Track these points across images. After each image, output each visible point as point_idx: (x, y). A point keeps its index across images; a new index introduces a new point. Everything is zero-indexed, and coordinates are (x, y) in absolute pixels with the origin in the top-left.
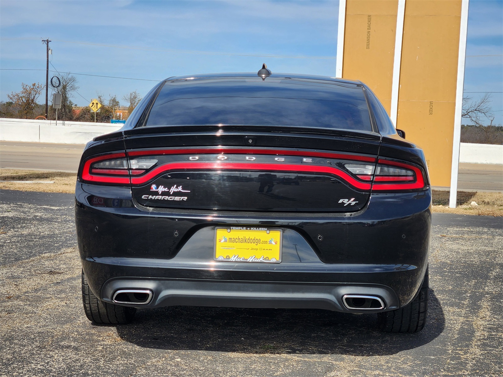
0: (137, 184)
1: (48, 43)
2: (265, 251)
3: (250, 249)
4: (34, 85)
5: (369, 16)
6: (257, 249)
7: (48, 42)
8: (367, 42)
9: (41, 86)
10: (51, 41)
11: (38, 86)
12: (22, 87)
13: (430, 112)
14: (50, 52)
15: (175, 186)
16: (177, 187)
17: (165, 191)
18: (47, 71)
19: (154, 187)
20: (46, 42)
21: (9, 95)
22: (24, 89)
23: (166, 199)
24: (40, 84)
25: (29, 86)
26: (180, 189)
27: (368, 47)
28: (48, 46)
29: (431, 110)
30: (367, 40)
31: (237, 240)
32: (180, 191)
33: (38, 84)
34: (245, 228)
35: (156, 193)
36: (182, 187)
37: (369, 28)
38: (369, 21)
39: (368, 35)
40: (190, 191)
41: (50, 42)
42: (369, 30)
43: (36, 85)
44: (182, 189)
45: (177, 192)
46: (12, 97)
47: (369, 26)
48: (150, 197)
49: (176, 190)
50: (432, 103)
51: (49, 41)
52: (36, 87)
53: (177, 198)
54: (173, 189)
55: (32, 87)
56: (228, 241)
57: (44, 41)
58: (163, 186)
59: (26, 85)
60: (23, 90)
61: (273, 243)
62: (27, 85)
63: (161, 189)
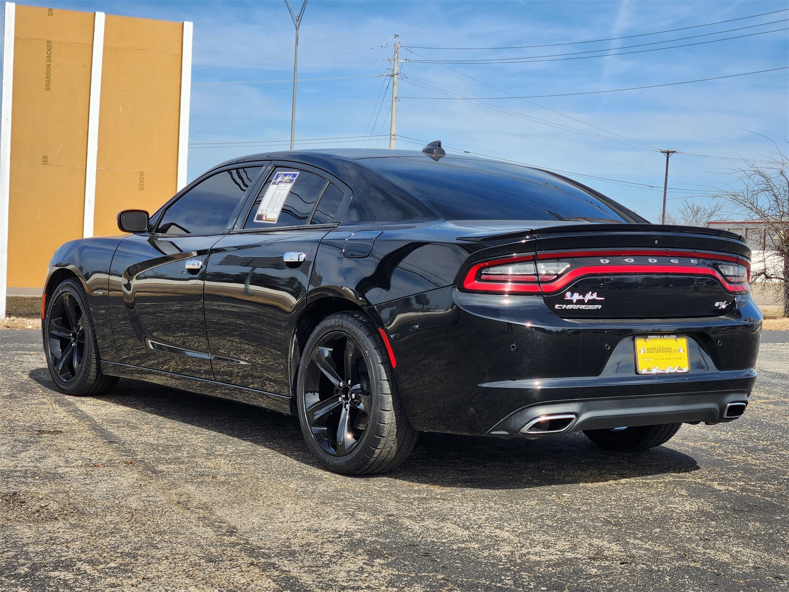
0: (550, 292)
2: (677, 360)
3: (665, 360)
5: (49, 42)
6: (670, 359)
8: (46, 81)
13: (141, 187)
15: (590, 293)
16: (592, 295)
17: (580, 299)
19: (568, 294)
23: (580, 308)
26: (595, 296)
27: (48, 88)
29: (142, 183)
30: (47, 78)
31: (653, 350)
32: (595, 299)
34: (659, 336)
35: (570, 302)
36: (597, 294)
37: (49, 60)
38: (49, 50)
39: (49, 70)
40: (604, 299)
42: (49, 63)
44: (597, 297)
45: (593, 299)
47: (49, 57)
48: (564, 306)
49: (591, 298)
50: (143, 173)
53: (591, 307)
54: (589, 297)
56: (646, 352)
58: (578, 294)
61: (682, 351)
63: (576, 297)
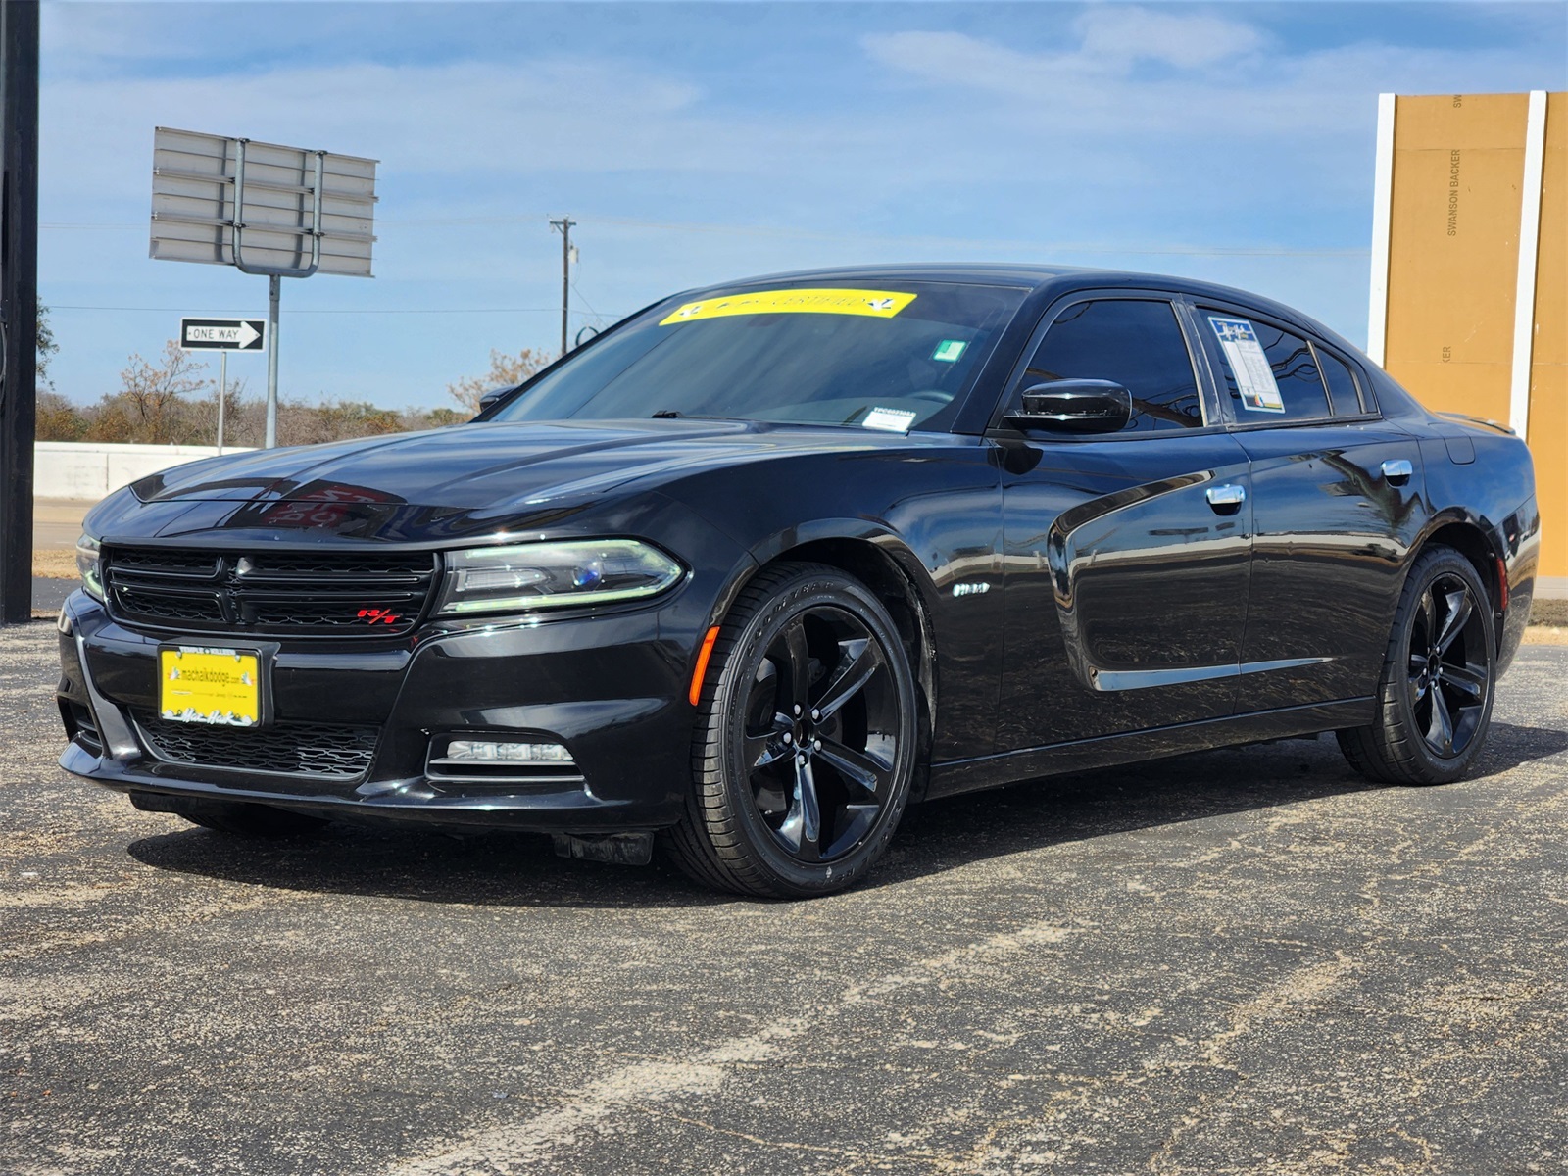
1: (566, 228)
4: (526, 355)
7: (566, 225)
9: (546, 358)
10: (575, 224)
11: (536, 357)
12: (491, 361)
14: (572, 256)
18: (565, 312)
20: (562, 227)
21: (453, 386)
22: (497, 367)
24: (543, 353)
25: (510, 359)
28: (566, 239)
33: (539, 354)
41: (573, 227)
43: (531, 355)
46: (460, 390)
51: (571, 224)
52: (533, 362)
55: (520, 361)
57: (556, 223)
59: (503, 354)
60: (493, 370)
62: (505, 357)
